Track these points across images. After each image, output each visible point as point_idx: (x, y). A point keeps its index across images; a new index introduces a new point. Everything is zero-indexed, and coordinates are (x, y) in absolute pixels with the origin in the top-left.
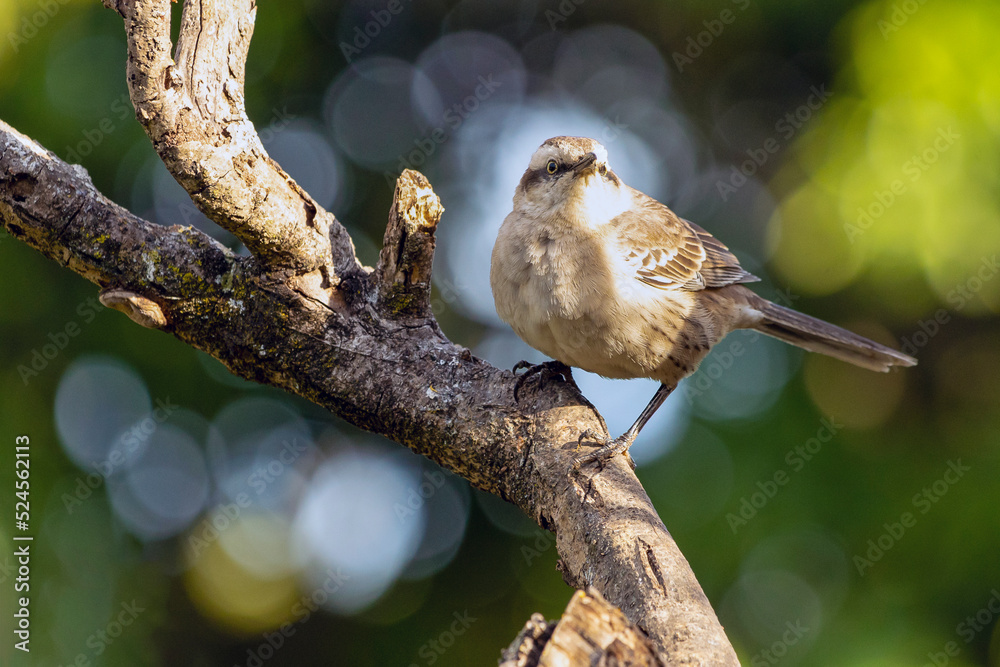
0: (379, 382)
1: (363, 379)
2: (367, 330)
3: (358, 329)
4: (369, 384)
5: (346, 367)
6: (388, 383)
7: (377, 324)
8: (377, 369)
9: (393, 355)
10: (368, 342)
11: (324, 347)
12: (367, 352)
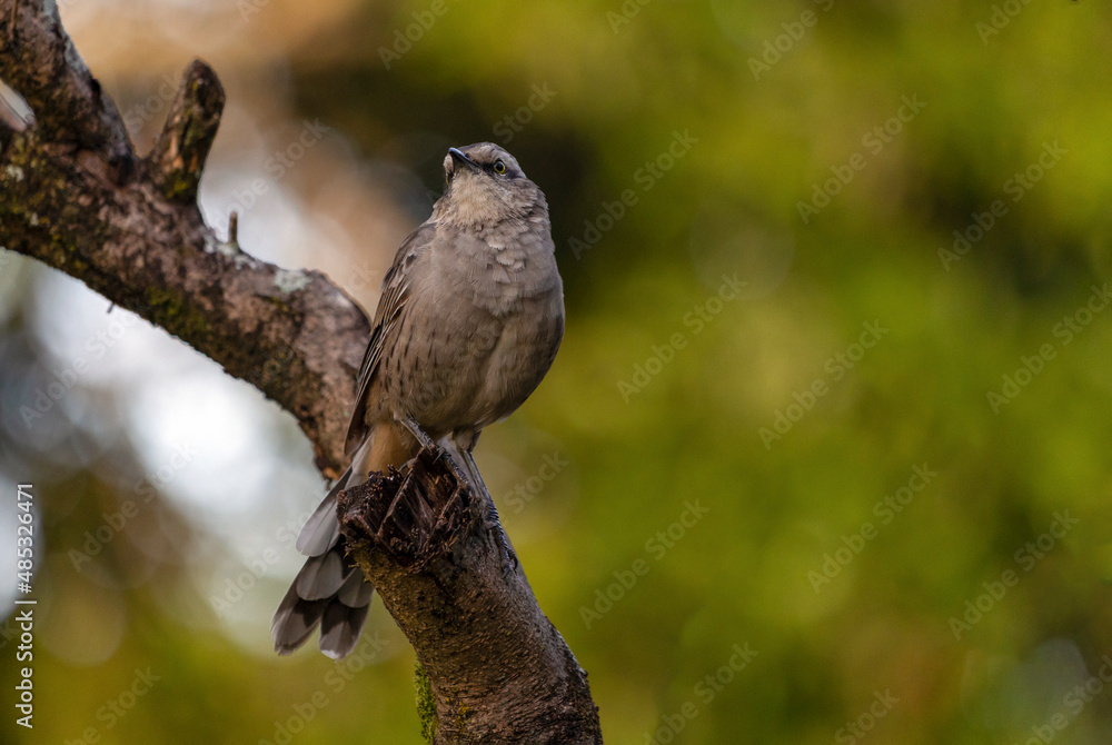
0: (150, 260)
1: (134, 257)
2: (141, 210)
3: (133, 208)
4: (140, 262)
5: (118, 244)
6: (158, 262)
7: (151, 206)
8: (148, 247)
9: (164, 237)
10: (141, 223)
11: (99, 221)
12: (140, 230)
